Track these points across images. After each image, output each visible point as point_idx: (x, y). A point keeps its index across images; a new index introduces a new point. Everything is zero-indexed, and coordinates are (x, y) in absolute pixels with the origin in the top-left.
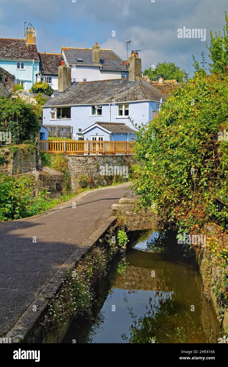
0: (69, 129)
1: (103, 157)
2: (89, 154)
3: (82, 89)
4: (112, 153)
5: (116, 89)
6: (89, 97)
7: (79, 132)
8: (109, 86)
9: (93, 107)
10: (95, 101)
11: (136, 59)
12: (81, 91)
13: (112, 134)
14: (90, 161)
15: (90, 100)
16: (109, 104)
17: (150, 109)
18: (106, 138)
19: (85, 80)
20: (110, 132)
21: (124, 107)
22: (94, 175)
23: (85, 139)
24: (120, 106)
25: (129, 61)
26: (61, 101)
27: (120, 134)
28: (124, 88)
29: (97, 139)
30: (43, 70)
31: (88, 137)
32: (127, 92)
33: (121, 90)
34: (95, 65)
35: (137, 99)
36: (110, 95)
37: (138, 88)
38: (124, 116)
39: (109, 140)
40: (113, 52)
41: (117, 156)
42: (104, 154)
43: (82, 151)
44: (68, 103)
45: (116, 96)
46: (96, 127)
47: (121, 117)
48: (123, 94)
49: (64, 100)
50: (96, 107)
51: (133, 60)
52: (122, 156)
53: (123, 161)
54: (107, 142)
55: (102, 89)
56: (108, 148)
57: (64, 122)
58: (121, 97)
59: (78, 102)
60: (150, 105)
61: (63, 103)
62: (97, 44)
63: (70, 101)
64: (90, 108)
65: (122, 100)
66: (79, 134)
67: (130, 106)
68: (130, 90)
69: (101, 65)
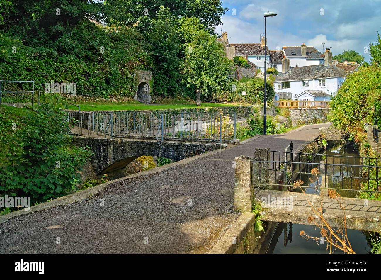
0: (290, 94)
1: (310, 110)
2: (302, 108)
3: (296, 71)
4: (315, 108)
5: (317, 71)
6: (301, 76)
7: (295, 96)
8: (312, 69)
9: (303, 82)
10: (304, 78)
11: (329, 53)
12: (296, 73)
13: (315, 97)
14: (303, 112)
15: (301, 77)
16: (313, 79)
17: (338, 82)
18: (312, 99)
19: (297, 66)
20: (314, 96)
21: (322, 81)
22: (305, 120)
23: (299, 100)
24: (320, 81)
25: (325, 55)
26: (284, 79)
27: (320, 97)
28: (322, 70)
29: (306, 100)
30: (271, 60)
31: (301, 99)
32: (323, 72)
33: (320, 71)
34: (303, 56)
35: (330, 77)
36: (313, 74)
37: (330, 70)
38: (322, 86)
39: (313, 100)
40: (314, 48)
41: (318, 109)
42: (311, 108)
43: (297, 107)
44: (288, 80)
45: (317, 75)
46: (306, 93)
47: (320, 87)
48: (322, 73)
49: (286, 78)
50: (305, 81)
51: (327, 54)
52: (321, 109)
53: (322, 112)
54: (312, 102)
55: (309, 71)
56: (313, 105)
57: (286, 90)
58: (320, 75)
59: (294, 79)
60: (338, 80)
61: (286, 80)
62: (304, 43)
63: (290, 79)
64: (302, 82)
65: (320, 77)
66: (295, 97)
67: (326, 80)
68: (325, 71)
69: (307, 56)
